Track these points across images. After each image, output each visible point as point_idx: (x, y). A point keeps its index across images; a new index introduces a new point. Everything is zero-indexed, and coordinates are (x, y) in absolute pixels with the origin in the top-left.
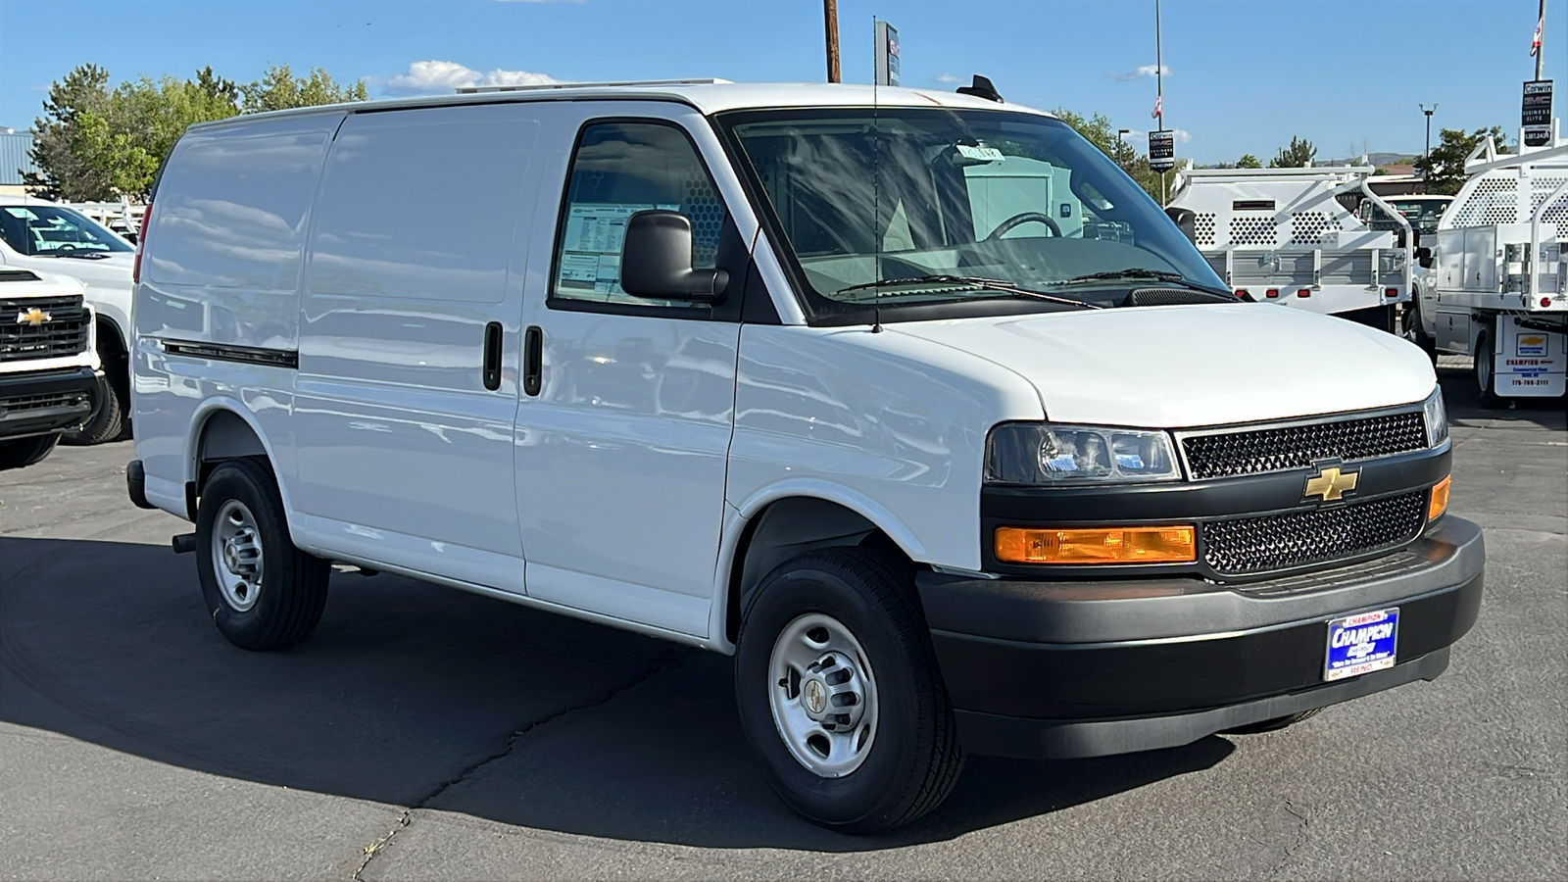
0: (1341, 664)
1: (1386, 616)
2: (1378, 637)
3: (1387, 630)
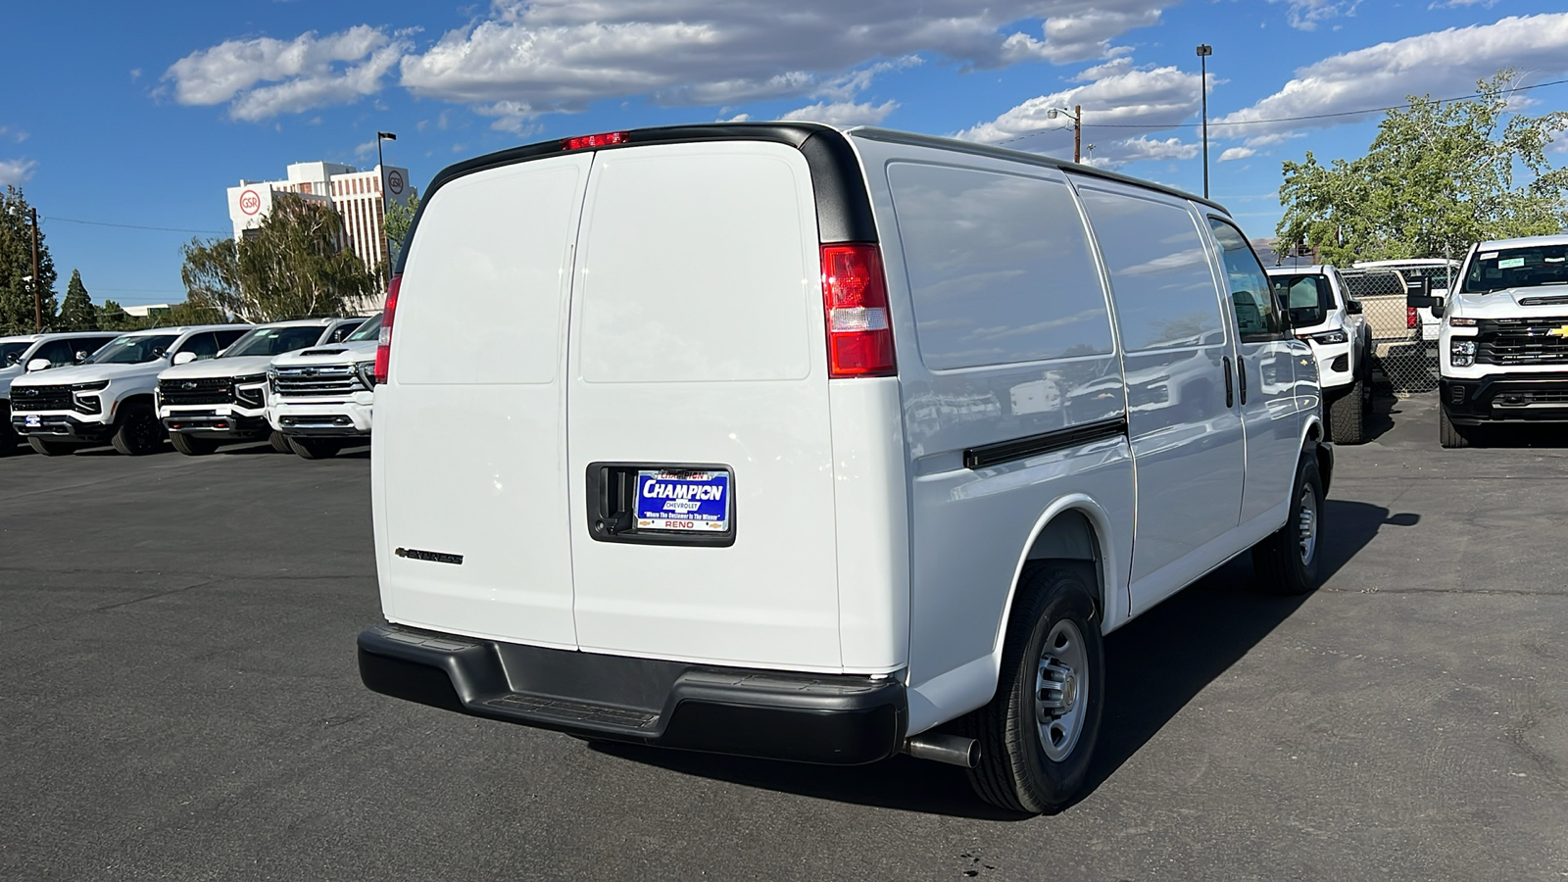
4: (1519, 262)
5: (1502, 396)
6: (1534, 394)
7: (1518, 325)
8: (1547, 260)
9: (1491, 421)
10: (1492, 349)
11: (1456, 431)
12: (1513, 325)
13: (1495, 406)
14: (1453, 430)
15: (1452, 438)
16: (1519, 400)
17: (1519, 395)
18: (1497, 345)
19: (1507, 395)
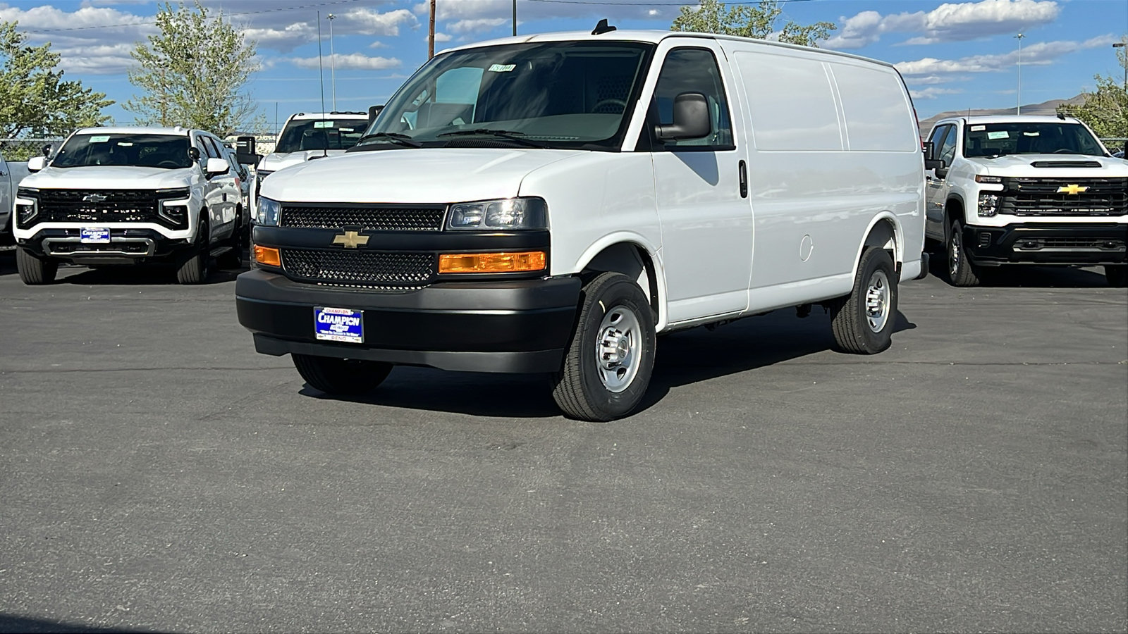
0: (327, 332)
1: (352, 313)
2: (351, 324)
3: (356, 322)
4: (1005, 135)
5: (1021, 241)
6: (1046, 240)
7: (1034, 183)
8: (1025, 134)
9: (1008, 263)
10: (1013, 202)
11: (973, 272)
12: (1030, 183)
13: (1016, 250)
14: (970, 271)
15: (969, 277)
16: (1034, 245)
17: (1035, 241)
18: (1018, 199)
19: (1026, 241)
